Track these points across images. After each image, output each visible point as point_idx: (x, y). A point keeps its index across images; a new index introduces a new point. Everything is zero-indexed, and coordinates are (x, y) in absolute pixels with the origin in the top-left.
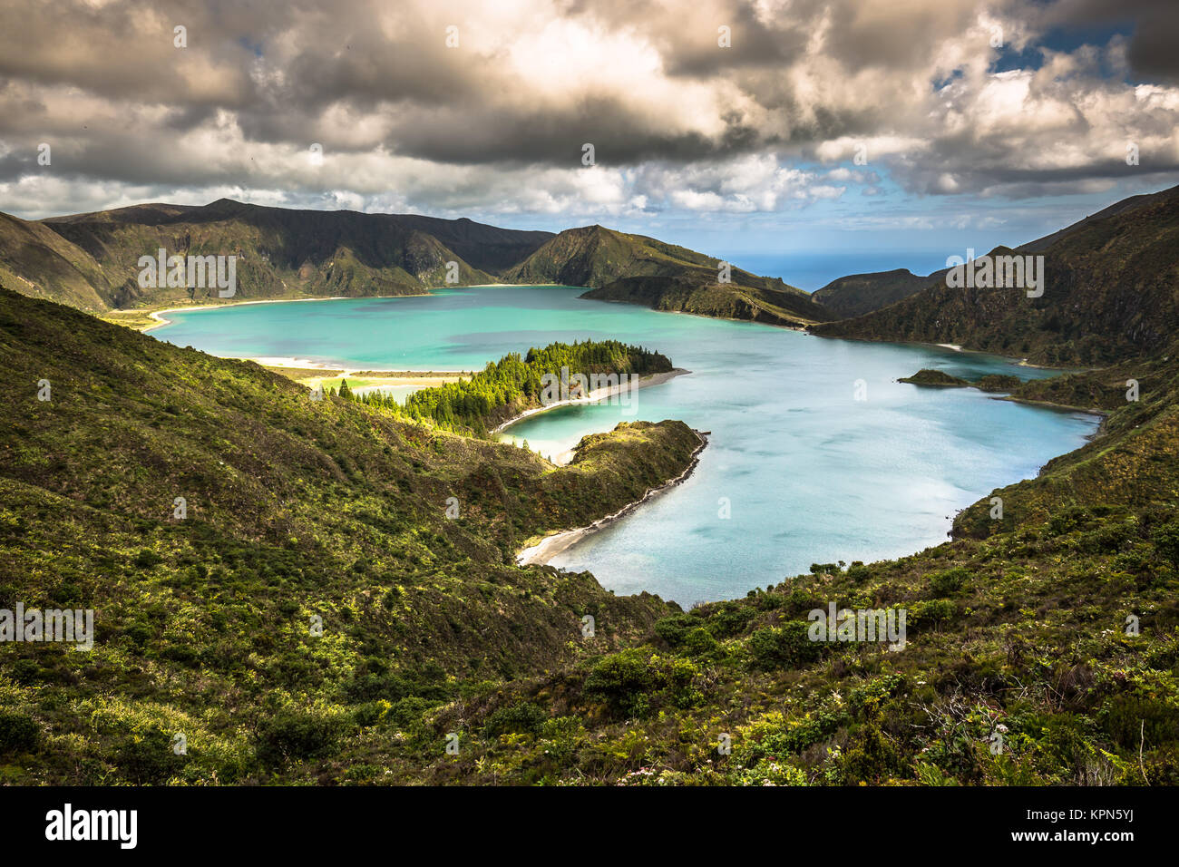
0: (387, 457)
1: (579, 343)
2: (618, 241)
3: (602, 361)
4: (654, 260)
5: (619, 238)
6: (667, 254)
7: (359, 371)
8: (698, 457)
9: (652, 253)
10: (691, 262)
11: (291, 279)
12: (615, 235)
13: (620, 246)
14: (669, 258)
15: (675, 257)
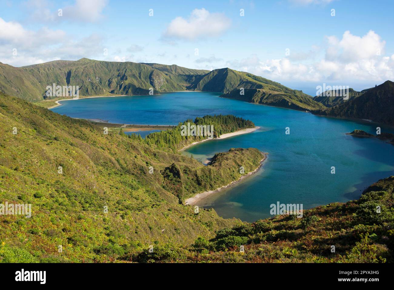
0: (136, 159)
2: (236, 75)
4: (250, 82)
5: (236, 73)
6: (255, 80)
7: (129, 125)
8: (262, 163)
9: (250, 79)
10: (265, 83)
11: (107, 88)
12: (234, 71)
13: (237, 76)
14: (256, 82)
15: (259, 81)
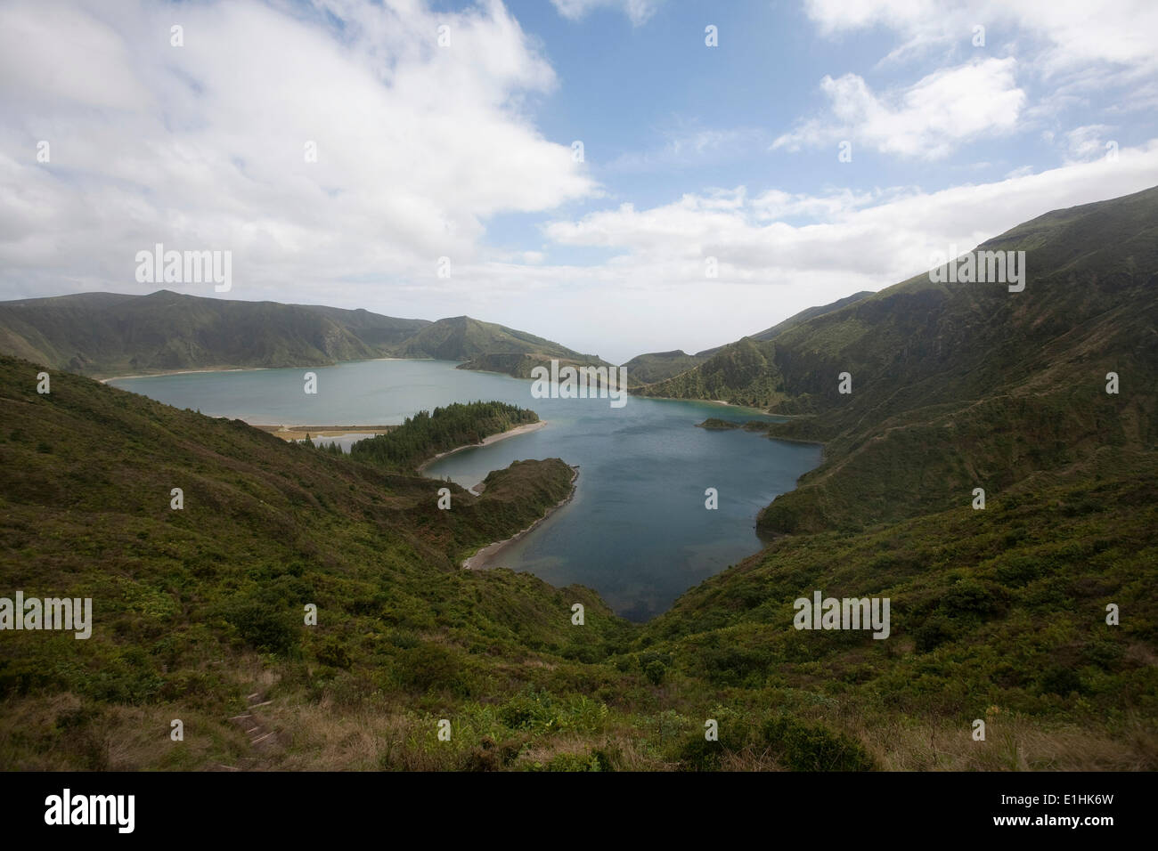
0: (352, 493)
1: (472, 403)
2: (481, 328)
3: (490, 416)
5: (483, 325)
8: (575, 484)
9: (506, 337)
12: (479, 323)
13: (483, 331)
